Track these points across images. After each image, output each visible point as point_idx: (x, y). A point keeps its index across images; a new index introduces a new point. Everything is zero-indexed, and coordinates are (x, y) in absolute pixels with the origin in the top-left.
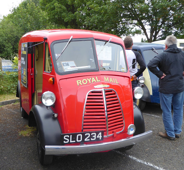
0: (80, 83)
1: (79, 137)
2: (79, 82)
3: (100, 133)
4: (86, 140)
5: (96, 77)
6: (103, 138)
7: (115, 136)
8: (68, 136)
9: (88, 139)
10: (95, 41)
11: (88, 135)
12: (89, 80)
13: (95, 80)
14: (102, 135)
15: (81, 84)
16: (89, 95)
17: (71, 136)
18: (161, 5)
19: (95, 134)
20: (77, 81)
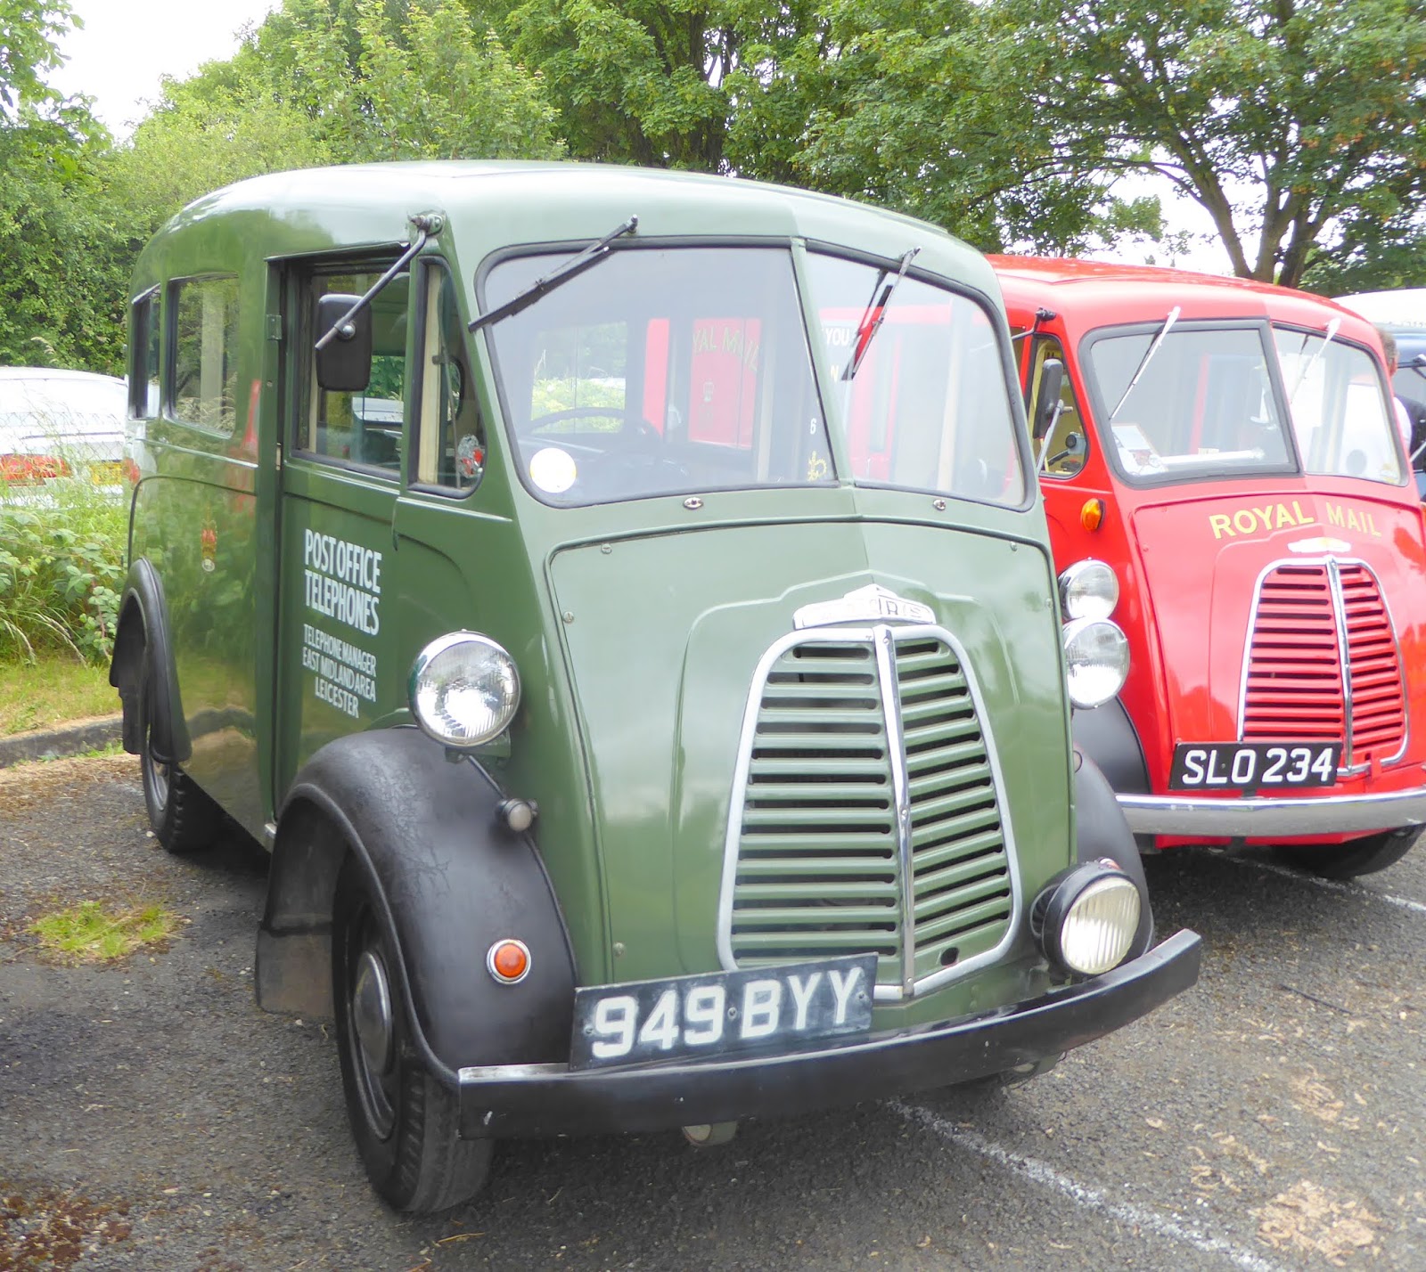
0: (1226, 526)
1: (1245, 760)
2: (1220, 523)
3: (1327, 754)
4: (1268, 777)
5: (1296, 505)
6: (1333, 775)
7: (1375, 774)
8: (1202, 754)
9: (1276, 774)
10: (1276, 332)
11: (1277, 758)
12: (1266, 517)
13: (1289, 518)
14: (1336, 762)
15: (1232, 533)
16: (1266, 582)
17: (1214, 753)
18: (1368, 45)
19: (1307, 753)
20: (1213, 519)
